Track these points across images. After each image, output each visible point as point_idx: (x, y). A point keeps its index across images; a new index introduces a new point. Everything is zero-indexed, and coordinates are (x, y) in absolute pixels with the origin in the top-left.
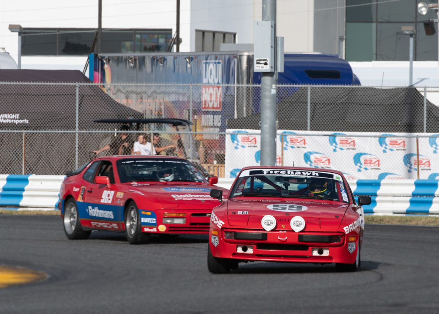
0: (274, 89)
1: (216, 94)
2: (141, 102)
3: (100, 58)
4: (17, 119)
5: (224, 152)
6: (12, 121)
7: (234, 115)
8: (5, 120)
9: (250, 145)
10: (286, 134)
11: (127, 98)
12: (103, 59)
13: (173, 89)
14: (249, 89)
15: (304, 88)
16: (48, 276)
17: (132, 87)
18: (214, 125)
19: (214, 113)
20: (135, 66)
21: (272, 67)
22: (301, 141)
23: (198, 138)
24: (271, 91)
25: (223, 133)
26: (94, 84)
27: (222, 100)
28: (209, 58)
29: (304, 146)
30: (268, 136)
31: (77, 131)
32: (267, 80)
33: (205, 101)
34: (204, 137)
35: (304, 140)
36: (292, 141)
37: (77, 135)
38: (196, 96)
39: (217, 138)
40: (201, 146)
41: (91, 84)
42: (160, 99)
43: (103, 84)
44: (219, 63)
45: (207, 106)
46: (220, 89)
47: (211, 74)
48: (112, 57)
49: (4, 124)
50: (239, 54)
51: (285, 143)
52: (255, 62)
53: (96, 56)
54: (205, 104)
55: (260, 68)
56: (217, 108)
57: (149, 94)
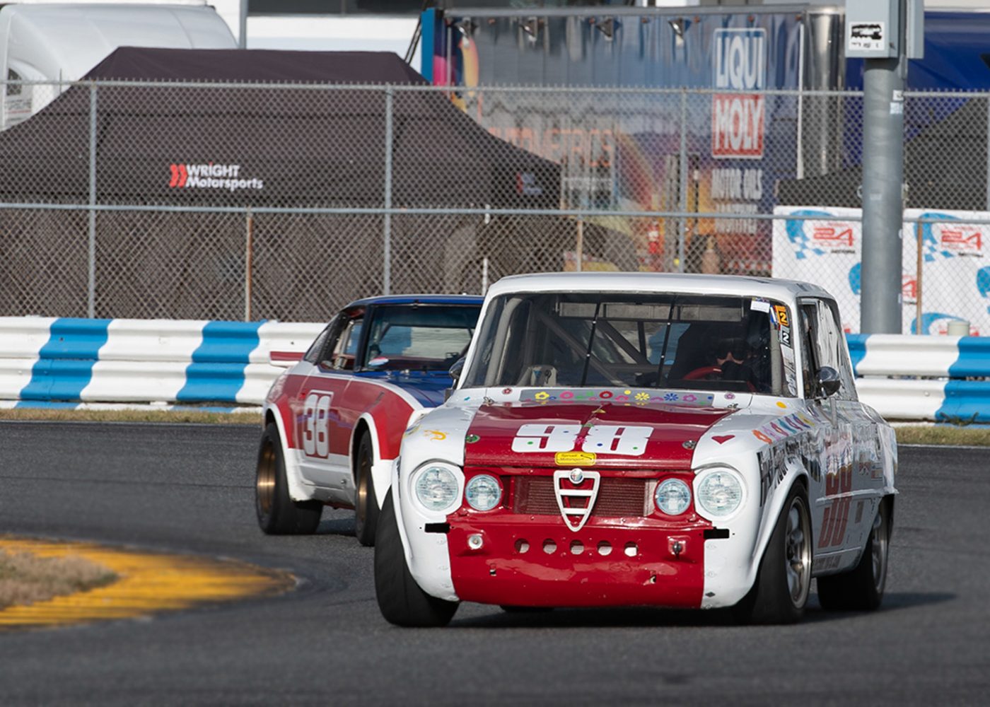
0: (896, 102)
1: (751, 115)
2: (556, 137)
3: (449, 21)
4: (232, 178)
5: (770, 267)
6: (220, 184)
7: (794, 170)
8: (204, 180)
9: (835, 248)
10: (929, 220)
11: (519, 125)
12: (457, 24)
13: (639, 104)
14: (835, 103)
15: (979, 100)
16: (298, 581)
17: (531, 95)
18: (742, 195)
19: (744, 165)
20: (540, 43)
21: (891, 45)
22: (970, 238)
23: (701, 229)
24: (888, 108)
25: (765, 216)
26: (432, 88)
27: (764, 131)
28: (731, 23)
29: (975, 250)
30: (880, 226)
31: (388, 209)
32: (878, 79)
33: (722, 136)
34: (720, 226)
35: (978, 235)
36: (945, 239)
37: (387, 221)
38: (698, 121)
39: (753, 229)
40: (710, 250)
41: (424, 88)
42: (604, 127)
43: (455, 89)
44: (757, 34)
45: (726, 146)
46: (761, 102)
47: (737, 63)
48: (482, 19)
49: (200, 190)
50: (810, 12)
51: (928, 243)
52: (849, 31)
53: (439, 15)
54: (721, 142)
55: (862, 48)
56: (750, 152)
57: (576, 115)
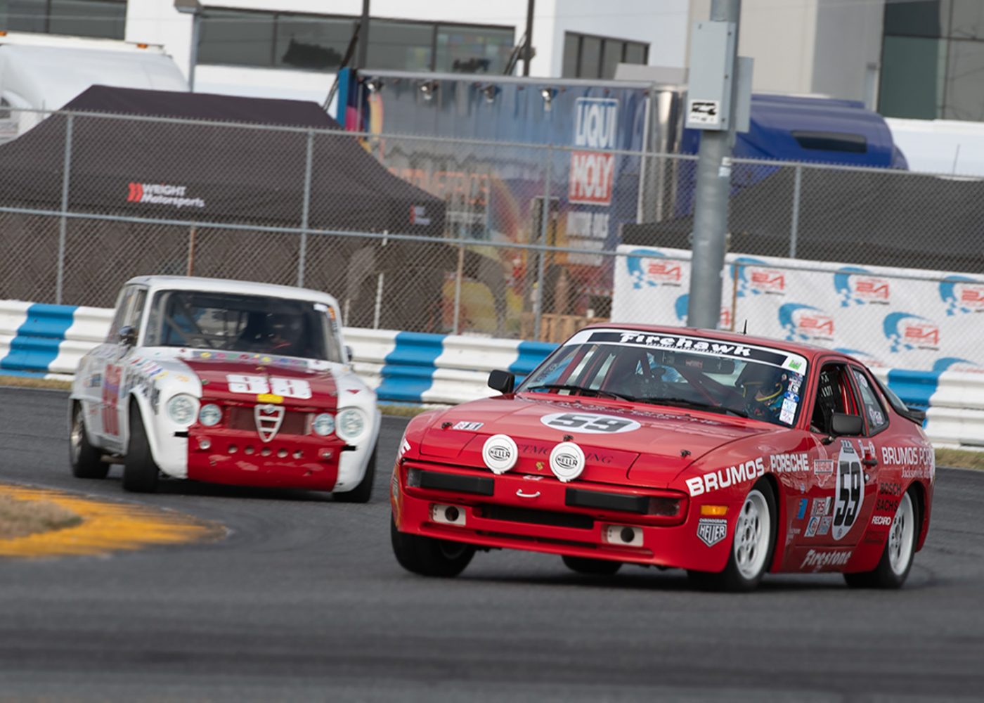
0: (725, 166)
1: (602, 170)
2: (443, 179)
3: (361, 79)
4: (179, 197)
5: (611, 293)
6: (169, 201)
7: (635, 216)
8: (155, 197)
9: (666, 281)
10: (745, 263)
11: (413, 166)
12: (367, 82)
13: (510, 154)
14: (672, 164)
15: (789, 168)
16: (229, 532)
17: (425, 142)
18: (592, 234)
19: (595, 210)
20: (434, 102)
21: (723, 120)
22: (776, 279)
23: (558, 259)
24: (717, 171)
25: (611, 252)
26: (346, 133)
27: (612, 183)
28: (590, 93)
29: (779, 290)
30: (705, 267)
31: (304, 229)
32: (710, 148)
33: (578, 185)
34: (571, 258)
35: (782, 278)
36: (755, 278)
37: (304, 238)
38: (559, 171)
39: (598, 262)
40: (563, 278)
41: (339, 132)
42: (480, 173)
43: (363, 134)
44: (612, 104)
45: (581, 193)
46: (611, 160)
47: (593, 126)
48: (389, 79)
49: (153, 205)
50: (656, 88)
51: (741, 282)
52: (690, 107)
53: (353, 74)
54: (577, 190)
55: (699, 121)
56: (600, 199)
57: (461, 160)
